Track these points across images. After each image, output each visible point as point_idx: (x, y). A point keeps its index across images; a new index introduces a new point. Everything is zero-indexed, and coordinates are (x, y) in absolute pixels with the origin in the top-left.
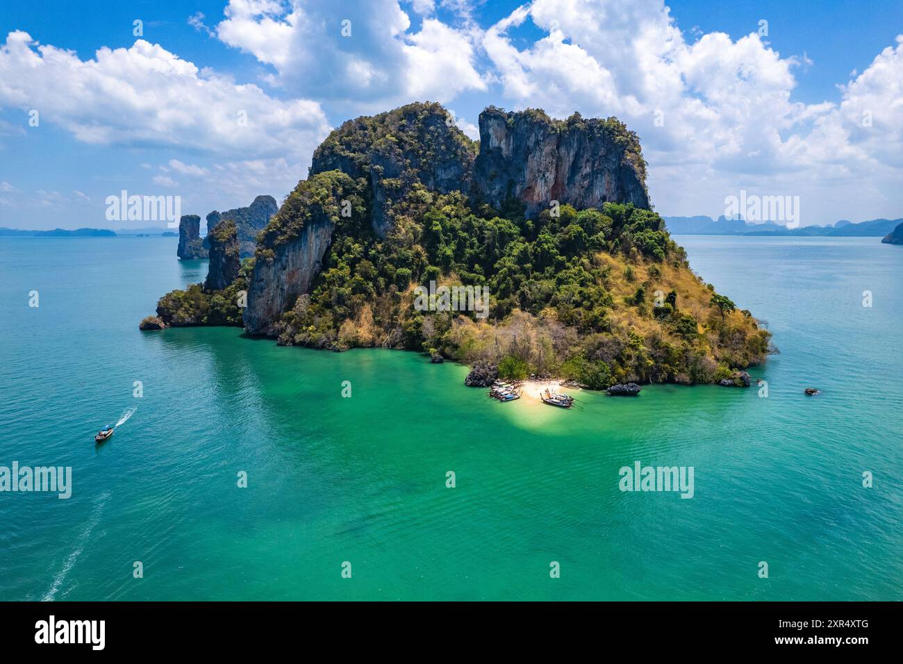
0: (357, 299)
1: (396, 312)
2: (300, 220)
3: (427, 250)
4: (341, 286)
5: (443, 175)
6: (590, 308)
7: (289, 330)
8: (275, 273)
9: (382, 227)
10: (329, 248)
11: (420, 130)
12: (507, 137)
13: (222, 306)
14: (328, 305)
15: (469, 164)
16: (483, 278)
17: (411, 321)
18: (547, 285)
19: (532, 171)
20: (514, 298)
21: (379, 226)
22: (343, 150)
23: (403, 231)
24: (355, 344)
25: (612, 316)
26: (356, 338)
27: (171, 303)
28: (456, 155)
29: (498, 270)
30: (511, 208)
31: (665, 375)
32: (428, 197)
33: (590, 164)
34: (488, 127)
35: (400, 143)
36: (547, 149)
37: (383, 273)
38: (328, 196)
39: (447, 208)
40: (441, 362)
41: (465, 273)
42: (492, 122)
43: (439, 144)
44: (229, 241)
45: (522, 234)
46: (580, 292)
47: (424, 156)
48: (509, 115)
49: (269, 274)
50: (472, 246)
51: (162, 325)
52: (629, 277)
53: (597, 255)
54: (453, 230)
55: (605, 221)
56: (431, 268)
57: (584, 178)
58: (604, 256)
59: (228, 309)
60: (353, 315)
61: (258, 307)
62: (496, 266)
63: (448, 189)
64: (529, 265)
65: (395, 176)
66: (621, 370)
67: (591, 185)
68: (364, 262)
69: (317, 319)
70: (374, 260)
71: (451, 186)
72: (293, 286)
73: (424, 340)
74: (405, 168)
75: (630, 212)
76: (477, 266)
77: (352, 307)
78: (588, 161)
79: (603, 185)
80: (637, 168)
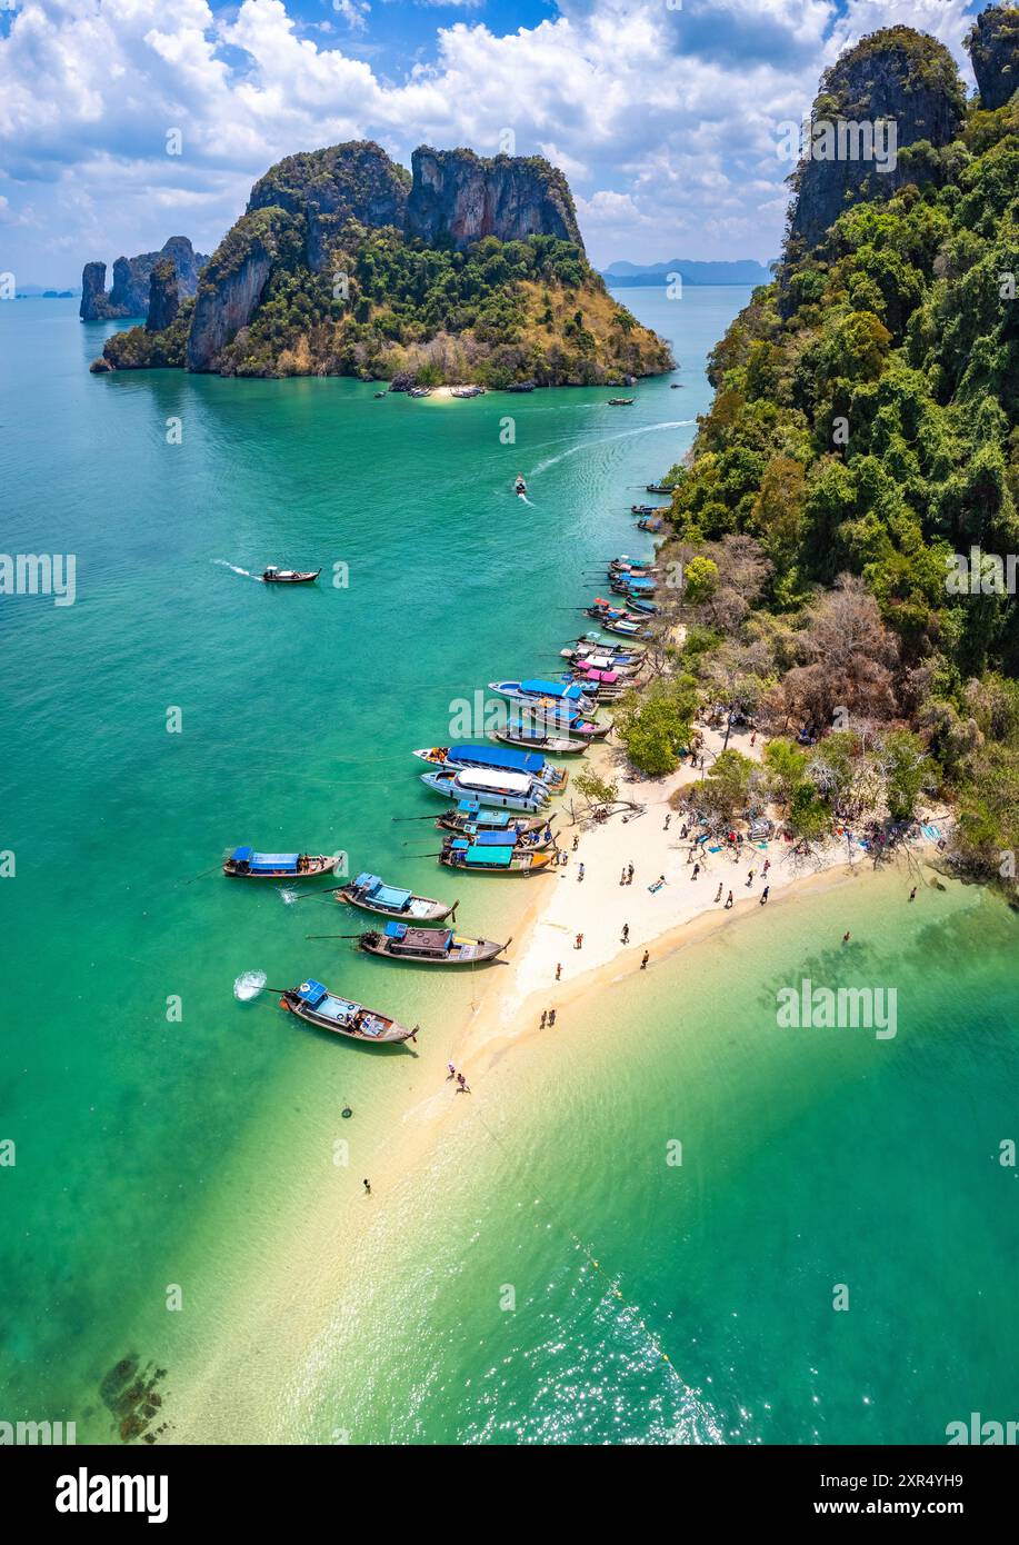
0: (293, 330)
1: (331, 341)
2: (241, 255)
3: (361, 282)
4: (280, 318)
5: (378, 210)
6: (505, 328)
7: (231, 361)
8: (216, 308)
9: (318, 261)
10: (267, 282)
11: (356, 168)
12: (439, 174)
13: (163, 347)
14: (267, 337)
15: (402, 199)
16: (413, 308)
17: (345, 348)
18: (471, 311)
19: (461, 206)
20: (441, 324)
21: (314, 259)
22: (281, 186)
23: (338, 264)
24: (293, 373)
25: (521, 332)
26: (294, 367)
27: (116, 345)
28: (390, 191)
29: (427, 299)
30: (443, 241)
31: (561, 379)
32: (363, 231)
33: (515, 199)
34: (420, 165)
35: (336, 180)
36: (475, 185)
37: (318, 305)
38: (266, 231)
39: (380, 242)
40: (371, 381)
41: (396, 304)
42: (423, 160)
43: (373, 181)
44: (169, 280)
45: (452, 265)
46: (498, 315)
47: (359, 192)
48: (440, 154)
49: (210, 309)
50: (403, 278)
51: (110, 367)
52: (546, 301)
53: (519, 283)
54: (385, 262)
55: (527, 252)
56: (363, 299)
57: (511, 212)
58: (526, 284)
59: (169, 350)
60: (290, 346)
61: (200, 343)
62: (426, 295)
63: (382, 224)
64: (455, 294)
65: (331, 211)
66: (522, 375)
67: (518, 218)
68: (300, 294)
69: (257, 350)
70: (310, 293)
71: (384, 220)
72: (233, 321)
73: (357, 364)
74: (341, 203)
75: (551, 244)
76: (408, 296)
77: (289, 338)
78: (513, 196)
79: (530, 219)
80: (558, 202)
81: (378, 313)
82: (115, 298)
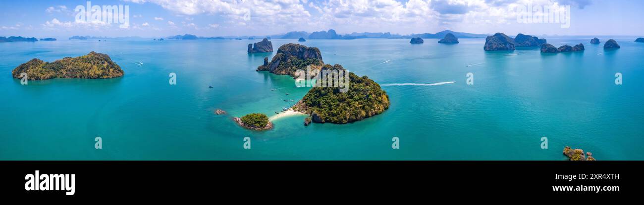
0: (283, 69)
1: (287, 71)
2: (277, 60)
3: (292, 63)
4: (281, 67)
5: (294, 54)
7: (275, 72)
8: (274, 65)
10: (280, 63)
12: (302, 49)
14: (280, 69)
15: (297, 52)
16: (298, 67)
17: (289, 72)
18: (304, 68)
20: (301, 69)
21: (286, 60)
22: (281, 50)
23: (289, 61)
24: (283, 74)
28: (295, 50)
30: (302, 58)
32: (292, 57)
34: (299, 48)
35: (289, 50)
36: (306, 51)
37: (286, 66)
38: (279, 56)
40: (291, 76)
43: (293, 49)
44: (267, 60)
45: (303, 62)
47: (292, 51)
48: (302, 47)
50: (297, 63)
51: (259, 71)
52: (314, 68)
54: (295, 61)
55: (312, 60)
56: (292, 65)
58: (312, 65)
59: (267, 69)
60: (282, 71)
61: (271, 69)
62: (300, 65)
64: (303, 66)
65: (288, 54)
68: (284, 64)
69: (278, 71)
71: (295, 55)
72: (276, 67)
73: (290, 74)
75: (315, 60)
76: (297, 65)
78: (311, 53)
79: (313, 56)
80: (317, 54)
81: (294, 67)
82: (254, 49)
